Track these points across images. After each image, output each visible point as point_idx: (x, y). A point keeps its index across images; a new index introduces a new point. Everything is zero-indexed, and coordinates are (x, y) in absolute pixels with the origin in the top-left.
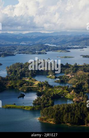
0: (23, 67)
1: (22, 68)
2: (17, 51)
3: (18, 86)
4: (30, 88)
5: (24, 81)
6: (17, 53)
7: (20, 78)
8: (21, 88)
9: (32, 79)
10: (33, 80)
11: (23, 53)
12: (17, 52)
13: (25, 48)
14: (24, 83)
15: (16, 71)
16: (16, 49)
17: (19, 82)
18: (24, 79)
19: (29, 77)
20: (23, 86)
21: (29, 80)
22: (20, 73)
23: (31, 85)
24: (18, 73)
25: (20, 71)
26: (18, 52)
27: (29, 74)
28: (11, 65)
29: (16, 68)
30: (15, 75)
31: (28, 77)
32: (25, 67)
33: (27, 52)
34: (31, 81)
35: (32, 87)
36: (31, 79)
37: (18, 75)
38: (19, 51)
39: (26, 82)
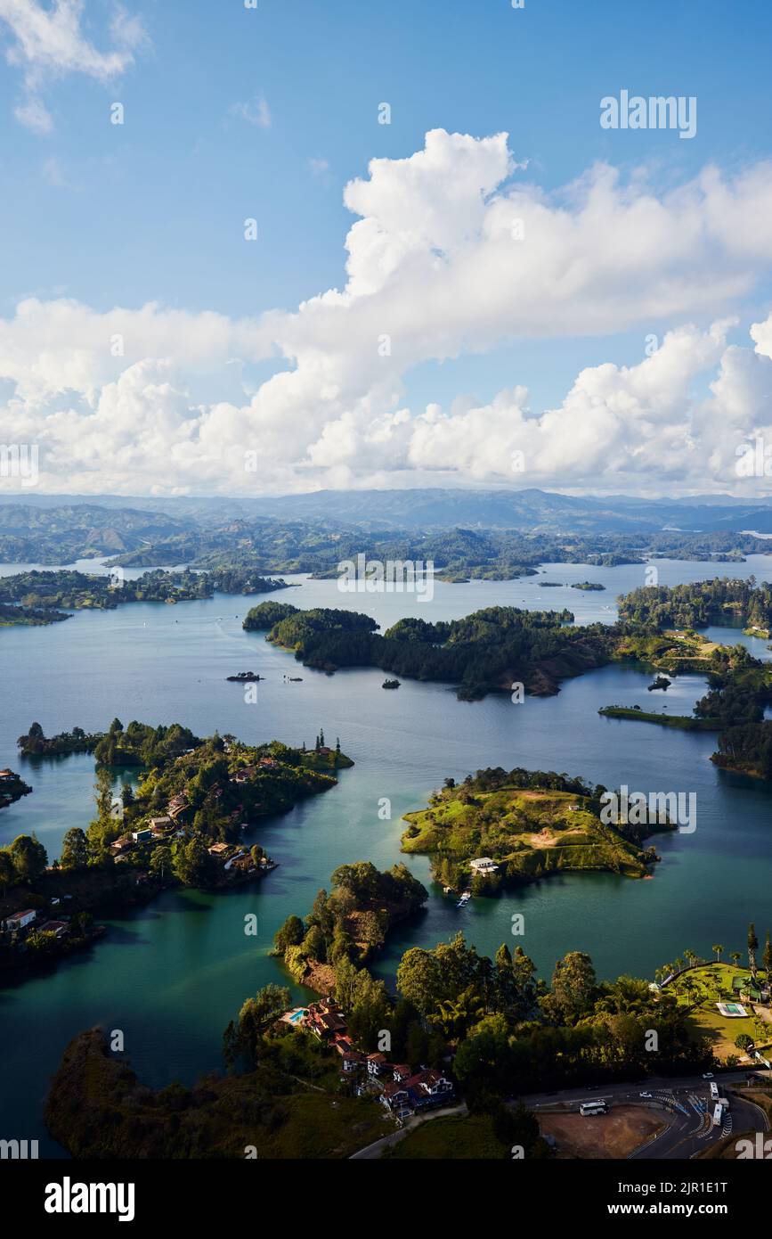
0: (668, 597)
1: (664, 601)
2: (651, 550)
3: (650, 653)
4: (686, 661)
5: (669, 639)
6: (652, 557)
7: (658, 632)
8: (659, 661)
9: (695, 636)
10: (697, 639)
11: (669, 557)
12: (650, 554)
13: (679, 543)
14: (670, 648)
15: (646, 610)
16: (647, 545)
17: (656, 643)
18: (669, 633)
19: (687, 628)
20: (666, 655)
21: (686, 638)
22: (658, 616)
23: (690, 655)
24: (652, 615)
25: (659, 612)
26: (655, 553)
27: (688, 621)
28: (633, 590)
29: (646, 600)
30: (644, 620)
31: (682, 628)
32: (674, 599)
33: (683, 553)
34: (689, 642)
35: (695, 661)
36: (691, 635)
37: (652, 620)
38: (660, 550)
39: (675, 644)
